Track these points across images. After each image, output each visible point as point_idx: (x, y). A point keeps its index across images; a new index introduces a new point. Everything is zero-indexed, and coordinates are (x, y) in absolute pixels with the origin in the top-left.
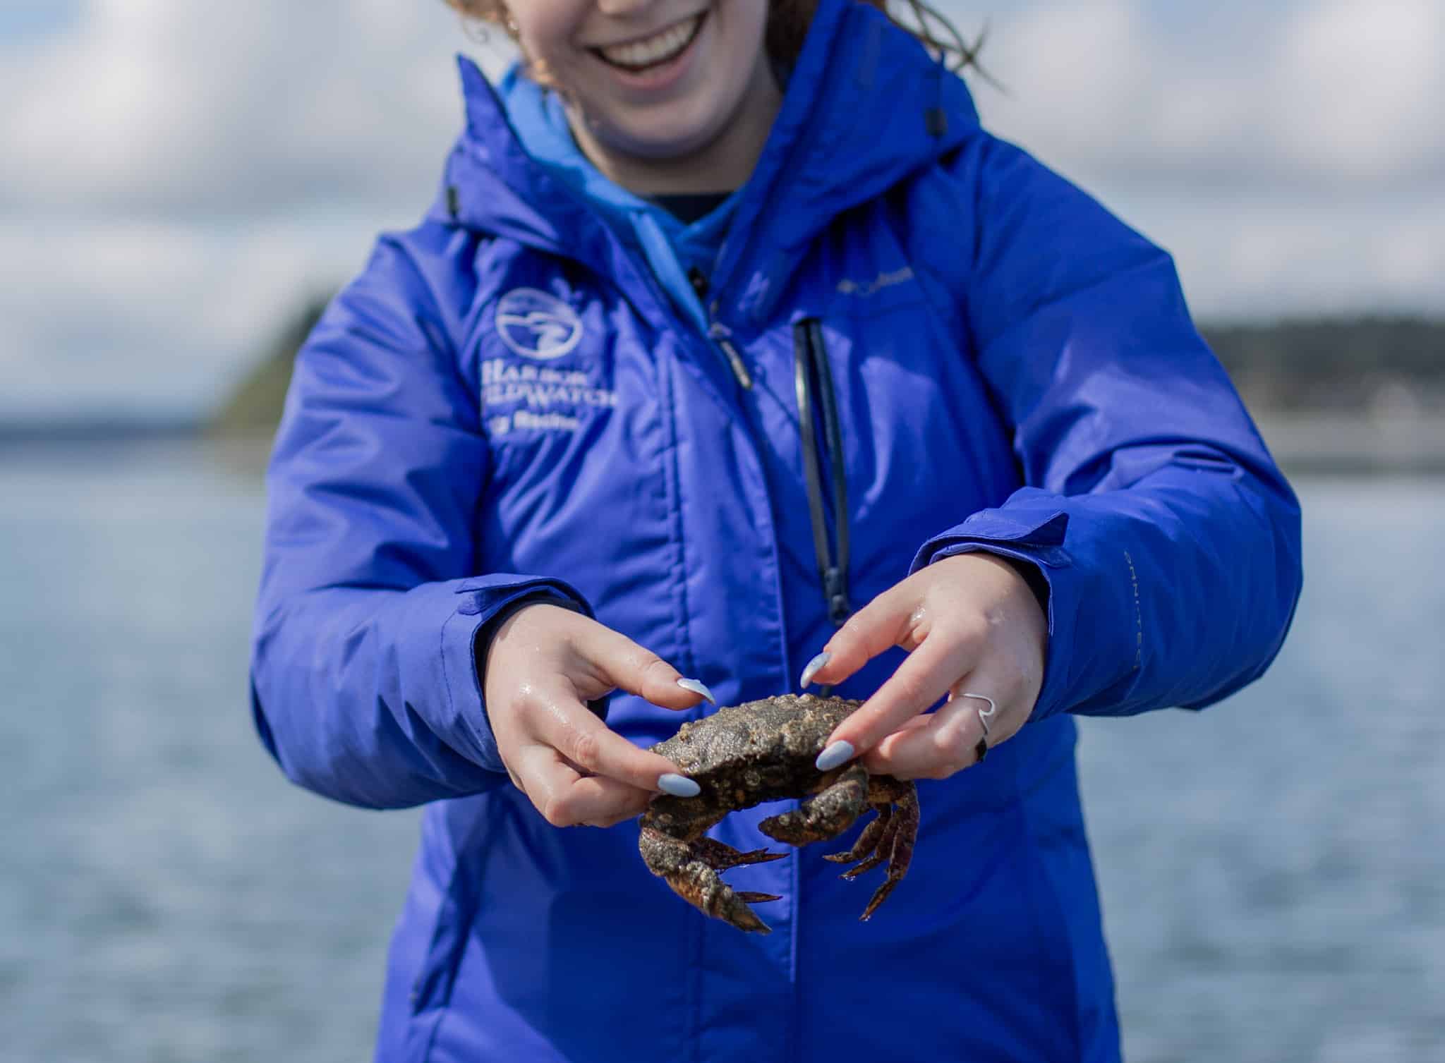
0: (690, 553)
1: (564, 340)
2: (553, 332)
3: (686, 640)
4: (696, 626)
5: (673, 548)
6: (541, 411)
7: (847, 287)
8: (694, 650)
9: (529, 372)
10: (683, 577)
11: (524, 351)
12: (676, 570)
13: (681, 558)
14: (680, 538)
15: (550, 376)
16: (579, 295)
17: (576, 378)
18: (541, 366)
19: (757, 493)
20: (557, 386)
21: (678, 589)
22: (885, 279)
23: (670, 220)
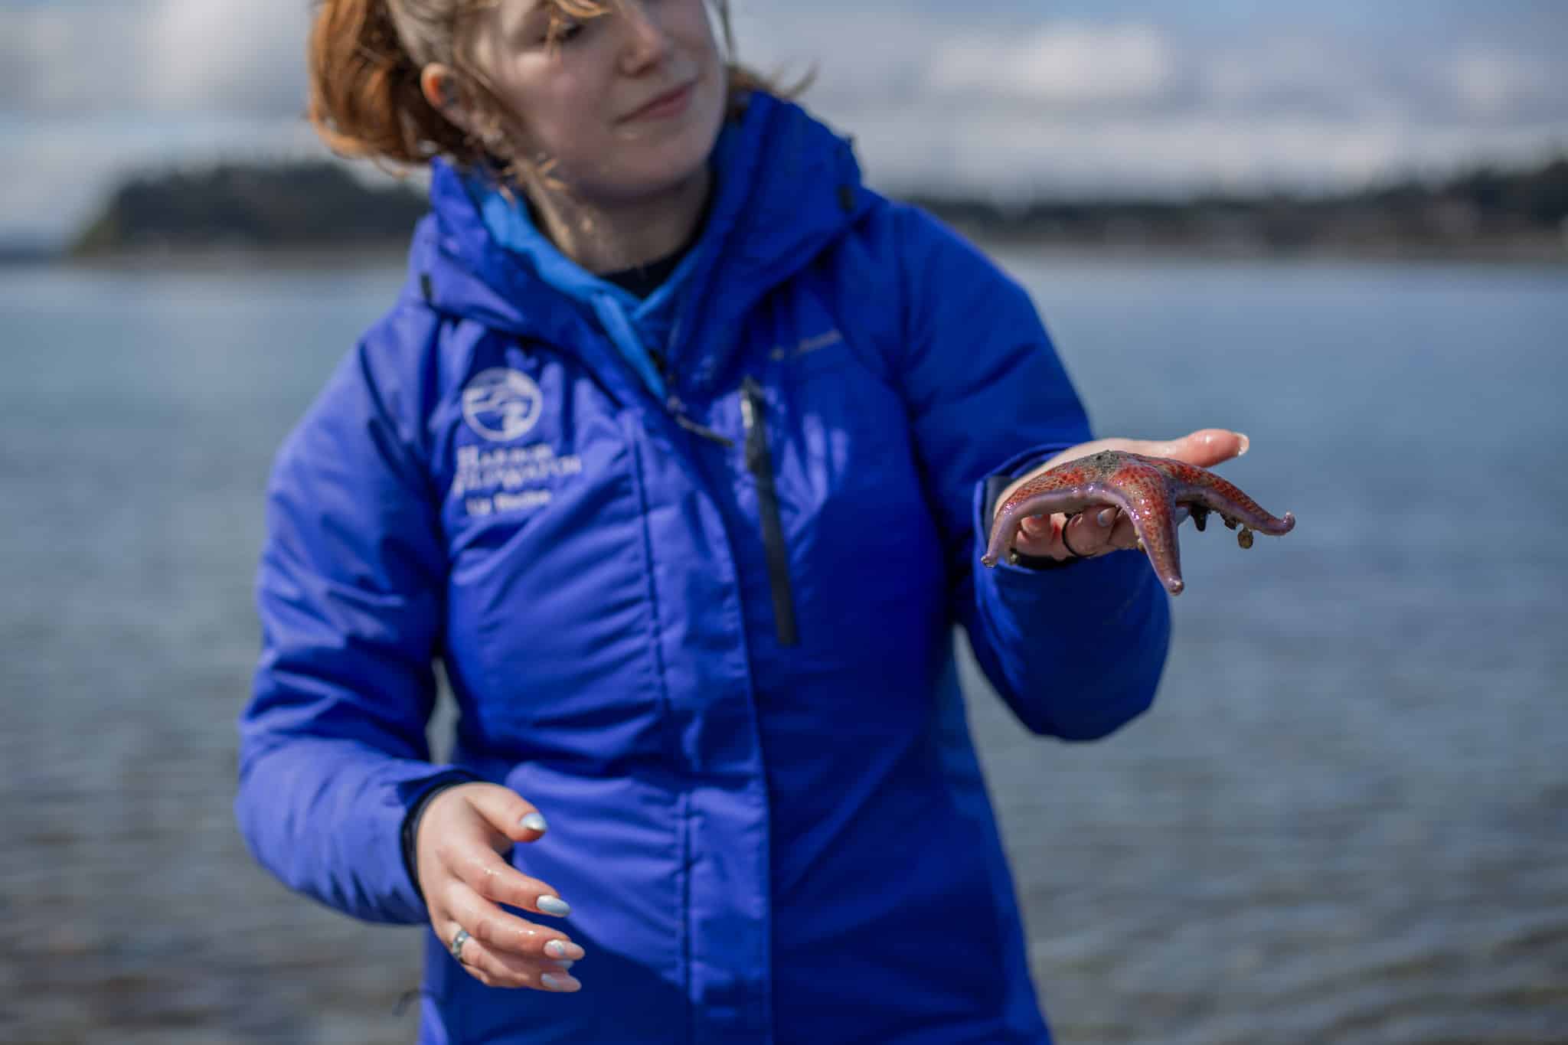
0: (664, 610)
1: (525, 415)
2: (515, 409)
3: (664, 687)
4: (672, 676)
5: (645, 607)
6: (516, 492)
7: (778, 354)
8: (672, 695)
9: (500, 457)
10: (657, 632)
11: (493, 436)
12: (652, 625)
13: (655, 614)
14: (653, 596)
15: (519, 456)
16: (532, 363)
17: (543, 452)
18: (509, 447)
19: (722, 553)
20: (526, 464)
21: (654, 643)
22: (807, 346)
23: (629, 298)
